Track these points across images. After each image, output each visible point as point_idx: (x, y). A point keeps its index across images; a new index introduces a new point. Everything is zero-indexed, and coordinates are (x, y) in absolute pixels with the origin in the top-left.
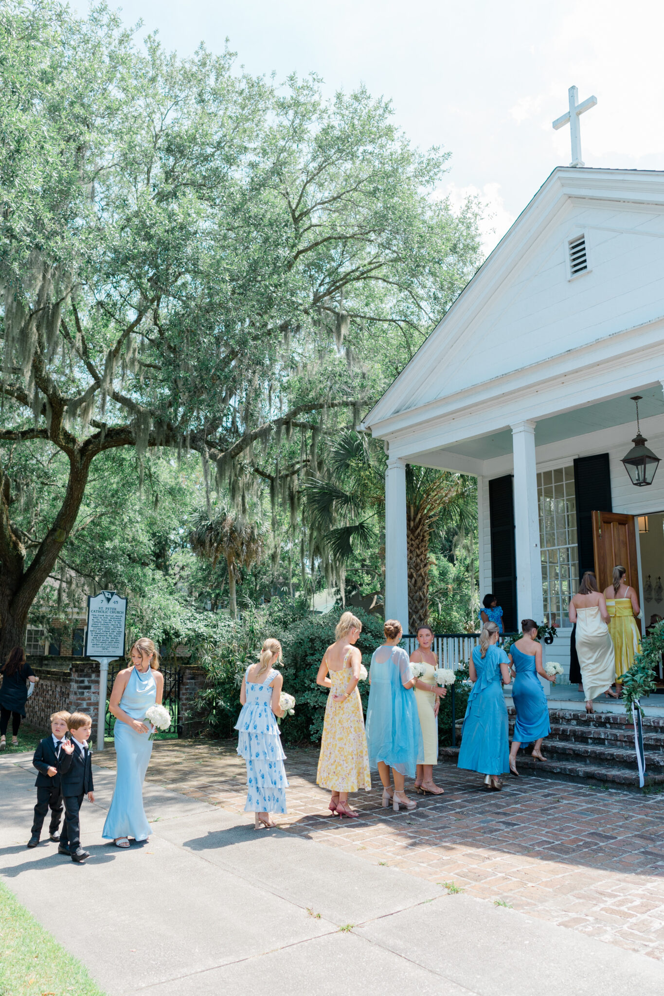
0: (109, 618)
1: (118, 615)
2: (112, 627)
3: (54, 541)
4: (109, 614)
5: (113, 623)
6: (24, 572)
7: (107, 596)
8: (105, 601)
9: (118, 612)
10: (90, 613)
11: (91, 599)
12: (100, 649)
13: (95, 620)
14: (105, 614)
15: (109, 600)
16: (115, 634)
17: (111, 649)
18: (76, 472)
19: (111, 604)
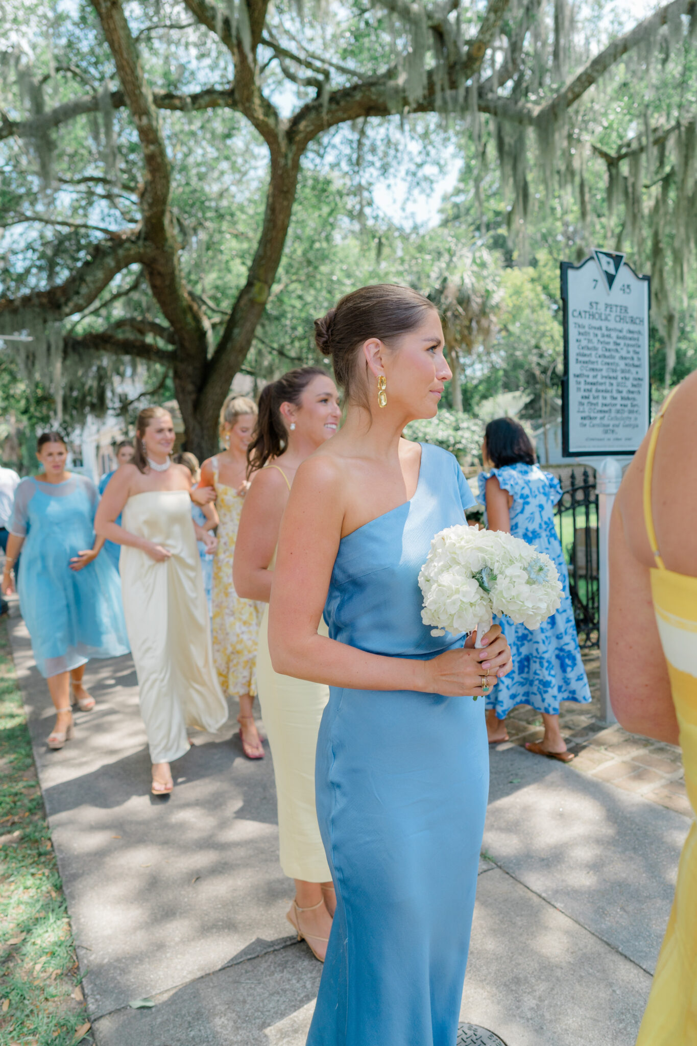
0: (614, 334)
1: (633, 327)
2: (622, 364)
3: (252, 302)
4: (612, 325)
5: (623, 353)
6: (210, 356)
7: (605, 267)
8: (603, 282)
9: (633, 321)
10: (571, 321)
11: (571, 273)
12: (598, 432)
13: (584, 343)
14: (603, 324)
15: (611, 279)
16: (629, 383)
17: (622, 432)
18: (281, 176)
19: (616, 296)
